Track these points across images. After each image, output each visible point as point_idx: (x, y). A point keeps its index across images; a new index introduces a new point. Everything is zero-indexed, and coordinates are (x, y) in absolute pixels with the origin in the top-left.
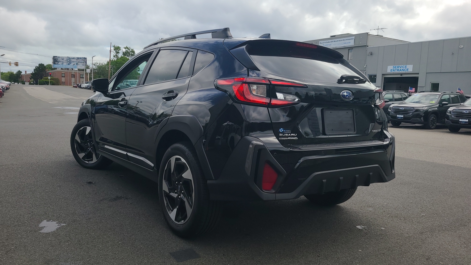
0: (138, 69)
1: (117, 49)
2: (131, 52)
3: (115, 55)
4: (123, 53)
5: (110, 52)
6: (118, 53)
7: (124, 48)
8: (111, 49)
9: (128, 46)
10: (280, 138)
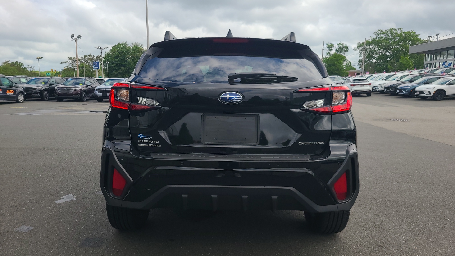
0: (350, 65)
1: (330, 46)
2: (345, 47)
3: (328, 52)
4: (337, 49)
5: (323, 51)
6: (332, 50)
7: (337, 44)
8: (323, 48)
9: (342, 42)
10: (139, 145)
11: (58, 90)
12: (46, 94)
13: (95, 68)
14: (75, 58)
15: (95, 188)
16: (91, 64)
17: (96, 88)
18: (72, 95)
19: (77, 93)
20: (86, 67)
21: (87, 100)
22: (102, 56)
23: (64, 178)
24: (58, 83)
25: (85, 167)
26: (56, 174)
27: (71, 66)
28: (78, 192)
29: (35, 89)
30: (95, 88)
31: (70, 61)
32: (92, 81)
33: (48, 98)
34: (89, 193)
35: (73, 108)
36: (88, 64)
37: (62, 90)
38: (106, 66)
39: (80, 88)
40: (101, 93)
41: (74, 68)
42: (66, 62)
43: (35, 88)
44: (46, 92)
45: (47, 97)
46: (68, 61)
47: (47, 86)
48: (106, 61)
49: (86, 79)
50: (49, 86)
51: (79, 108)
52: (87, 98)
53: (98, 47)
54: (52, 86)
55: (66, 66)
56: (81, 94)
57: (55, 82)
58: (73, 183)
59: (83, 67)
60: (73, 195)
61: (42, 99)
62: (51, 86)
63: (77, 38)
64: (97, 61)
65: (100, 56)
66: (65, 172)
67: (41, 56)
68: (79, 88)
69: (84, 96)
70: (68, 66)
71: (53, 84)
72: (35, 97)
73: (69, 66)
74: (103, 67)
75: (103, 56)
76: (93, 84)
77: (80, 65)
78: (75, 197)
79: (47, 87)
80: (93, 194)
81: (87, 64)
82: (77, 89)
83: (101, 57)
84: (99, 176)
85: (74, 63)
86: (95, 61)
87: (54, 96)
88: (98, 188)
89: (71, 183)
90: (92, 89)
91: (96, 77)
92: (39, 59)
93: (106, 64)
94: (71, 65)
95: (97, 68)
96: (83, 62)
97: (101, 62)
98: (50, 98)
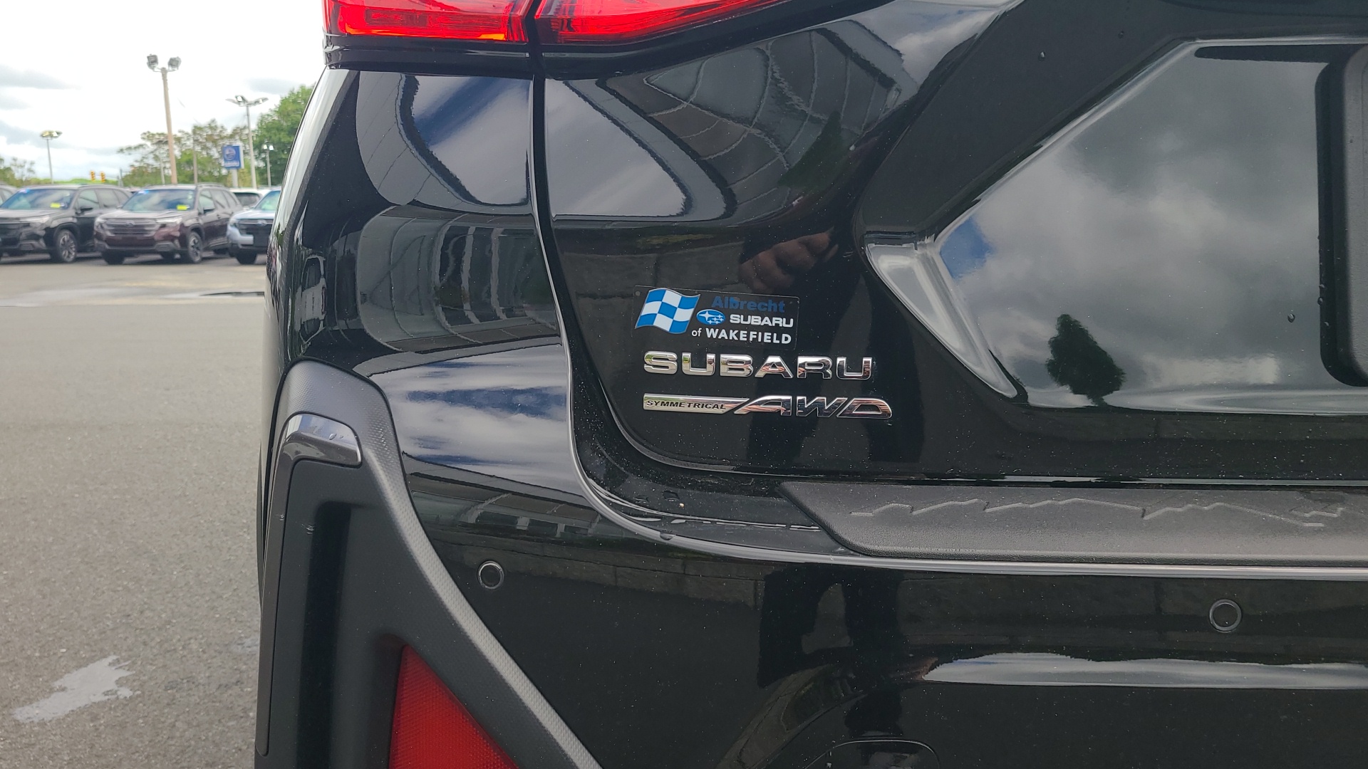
10: (653, 402)
11: (105, 227)
12: (68, 241)
13: (229, 164)
14: (163, 134)
15: (233, 619)
16: (215, 153)
17: (233, 220)
18: (151, 242)
19: (170, 238)
20: (199, 163)
21: (204, 260)
22: (248, 128)
23: (87, 563)
24: (106, 206)
25: (189, 505)
26: (50, 539)
27: (151, 161)
28: (145, 644)
29: (28, 225)
30: (227, 219)
31: (149, 143)
32: (219, 197)
33: (75, 255)
34: (204, 652)
35: (156, 284)
36: (208, 154)
37: (119, 226)
38: (264, 159)
39: (178, 221)
40: (249, 233)
41: (163, 165)
42: (136, 148)
43: (29, 220)
44: (66, 234)
45: (69, 253)
46: (141, 146)
47: (69, 217)
48: (261, 143)
49: (200, 189)
50: (76, 213)
51: (177, 284)
52: (206, 254)
53: (236, 97)
54: (87, 214)
55: (136, 161)
56: (183, 240)
57: (98, 203)
58: (126, 589)
59: (190, 163)
60: (118, 661)
61: (55, 259)
62: (82, 216)
63: (166, 66)
64: (234, 145)
65: (245, 128)
66: (95, 531)
67: (54, 129)
68: (175, 219)
69: (193, 246)
70: (142, 161)
71: (90, 209)
72: (30, 252)
73: (145, 161)
74: (255, 163)
75: (253, 126)
76: (223, 207)
77: (181, 156)
78: (126, 678)
79: (70, 220)
80: (220, 653)
81: (204, 153)
82: (170, 225)
83: (246, 132)
84: (251, 551)
85: (162, 151)
86: (227, 142)
87: (92, 249)
88: (245, 613)
89: (115, 591)
90: (219, 224)
91: (232, 186)
92: (49, 138)
93: (264, 151)
94: (152, 156)
95: (235, 164)
96: (191, 147)
97: (247, 146)
98: (79, 255)
